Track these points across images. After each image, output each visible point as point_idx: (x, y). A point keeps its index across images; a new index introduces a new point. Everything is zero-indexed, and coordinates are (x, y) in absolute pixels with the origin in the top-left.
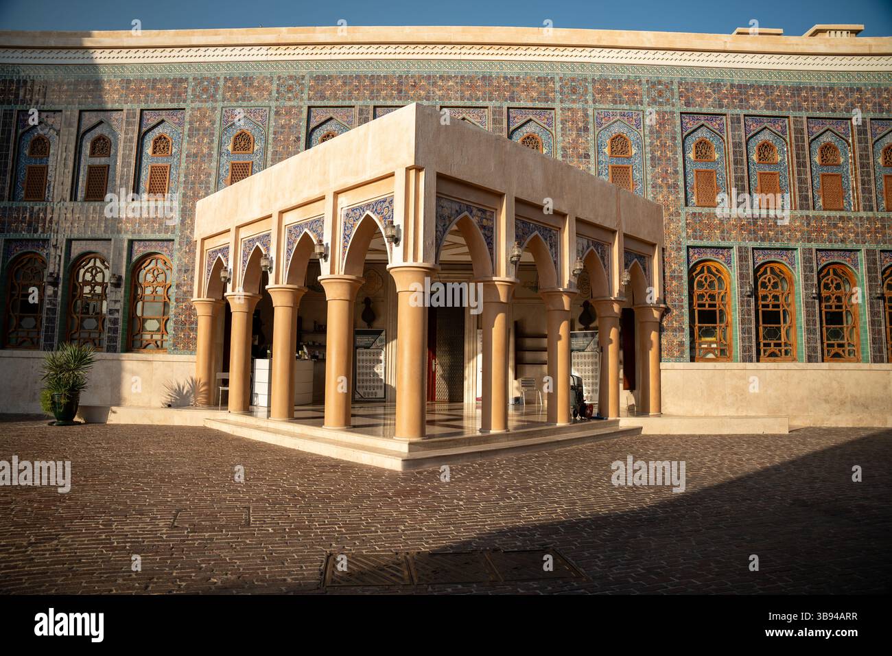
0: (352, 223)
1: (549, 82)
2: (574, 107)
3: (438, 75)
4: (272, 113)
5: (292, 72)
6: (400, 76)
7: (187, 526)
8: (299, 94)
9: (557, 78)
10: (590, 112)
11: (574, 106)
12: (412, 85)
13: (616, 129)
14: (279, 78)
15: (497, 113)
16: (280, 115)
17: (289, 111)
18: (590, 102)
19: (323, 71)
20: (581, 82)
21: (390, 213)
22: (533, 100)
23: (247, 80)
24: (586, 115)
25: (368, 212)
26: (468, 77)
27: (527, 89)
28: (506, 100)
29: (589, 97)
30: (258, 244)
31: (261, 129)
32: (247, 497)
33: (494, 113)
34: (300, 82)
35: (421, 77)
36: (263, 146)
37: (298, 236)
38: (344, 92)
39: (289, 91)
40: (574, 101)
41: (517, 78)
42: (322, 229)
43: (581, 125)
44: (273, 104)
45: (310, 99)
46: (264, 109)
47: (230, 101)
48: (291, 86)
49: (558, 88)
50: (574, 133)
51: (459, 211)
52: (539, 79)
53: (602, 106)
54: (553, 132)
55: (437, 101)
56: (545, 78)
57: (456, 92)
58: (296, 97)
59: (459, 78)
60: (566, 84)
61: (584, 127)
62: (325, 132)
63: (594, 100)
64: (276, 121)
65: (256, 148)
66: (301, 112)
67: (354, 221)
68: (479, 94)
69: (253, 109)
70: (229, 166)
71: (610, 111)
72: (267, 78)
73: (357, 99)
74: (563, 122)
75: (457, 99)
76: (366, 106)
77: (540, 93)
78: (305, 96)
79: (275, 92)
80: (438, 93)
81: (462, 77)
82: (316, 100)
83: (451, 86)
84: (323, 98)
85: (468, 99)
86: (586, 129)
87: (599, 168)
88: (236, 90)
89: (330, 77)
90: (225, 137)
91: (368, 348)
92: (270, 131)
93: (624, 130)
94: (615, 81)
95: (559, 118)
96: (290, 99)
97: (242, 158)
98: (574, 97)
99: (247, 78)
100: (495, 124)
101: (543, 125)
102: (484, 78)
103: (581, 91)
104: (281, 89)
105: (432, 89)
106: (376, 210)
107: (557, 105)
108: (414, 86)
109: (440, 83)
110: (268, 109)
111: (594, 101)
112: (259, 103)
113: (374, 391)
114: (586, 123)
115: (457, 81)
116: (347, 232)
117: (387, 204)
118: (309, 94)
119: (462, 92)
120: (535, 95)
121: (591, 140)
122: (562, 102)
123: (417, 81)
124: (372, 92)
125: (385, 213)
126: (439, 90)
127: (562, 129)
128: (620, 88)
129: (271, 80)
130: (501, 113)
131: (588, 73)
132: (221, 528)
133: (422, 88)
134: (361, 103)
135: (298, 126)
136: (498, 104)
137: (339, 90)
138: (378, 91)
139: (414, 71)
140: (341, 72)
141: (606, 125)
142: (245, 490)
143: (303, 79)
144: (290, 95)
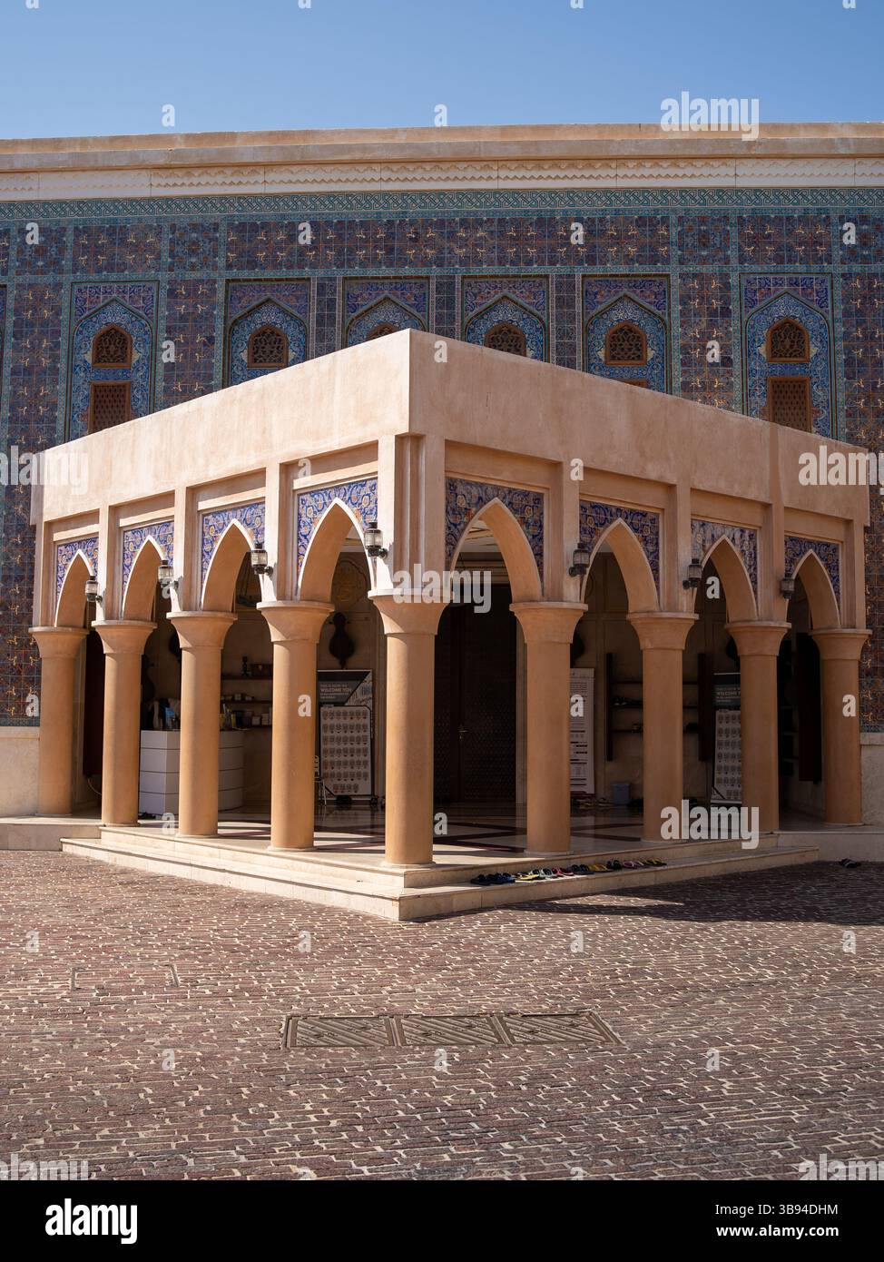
0: (311, 516)
1: (659, 227)
2: (704, 271)
3: (457, 219)
4: (163, 293)
5: (197, 217)
6: (390, 223)
7: (93, 988)
8: (210, 258)
9: (673, 219)
10: (733, 280)
11: (704, 269)
12: (411, 238)
13: (782, 310)
14: (173, 228)
15: (565, 287)
16: (176, 296)
17: (192, 288)
18: (734, 262)
19: (251, 213)
20: (717, 223)
21: (372, 505)
22: (629, 260)
23: (116, 232)
24: (727, 286)
25: (337, 501)
26: (513, 221)
27: (618, 240)
28: (580, 263)
29: (732, 253)
30: (150, 538)
31: (144, 322)
32: (166, 953)
33: (559, 288)
34: (211, 235)
35: (427, 224)
36: (149, 353)
37: (221, 530)
38: (290, 254)
39: (193, 252)
40: (704, 261)
41: (601, 220)
42: (262, 523)
43: (716, 304)
44: (164, 276)
45: (229, 267)
46: (148, 285)
47: (87, 272)
48: (194, 243)
49: (674, 236)
50: (704, 319)
51: (484, 497)
52: (641, 222)
53: (755, 268)
54: (666, 318)
55: (457, 267)
56: (651, 220)
57: (490, 250)
58: (204, 264)
59: (496, 223)
60: (691, 228)
61: (722, 308)
62: (259, 326)
63: (740, 256)
64: (169, 308)
65: (136, 356)
66: (214, 291)
67: (315, 513)
68: (532, 251)
69: (129, 285)
70: (86, 390)
71: (771, 277)
72: (150, 227)
73: (313, 266)
74: (684, 300)
75: (491, 263)
76: (330, 279)
77: (641, 248)
78: (221, 262)
79: (167, 254)
80: (457, 251)
81: (501, 221)
82: (241, 268)
83: (481, 238)
84: (253, 264)
85: (512, 263)
86: (726, 312)
87: (750, 383)
88: (98, 250)
89: (265, 225)
90: (81, 336)
91: (342, 704)
92: (160, 327)
93: (796, 312)
94: (781, 219)
95: (675, 293)
96: (193, 267)
97: (111, 375)
98: (704, 253)
99: (114, 230)
100: (561, 307)
101: (647, 305)
102: (540, 222)
103: (718, 240)
104: (178, 249)
105: (447, 245)
106: (350, 498)
107: (673, 270)
108: (415, 240)
109: (462, 234)
110: (154, 286)
111: (742, 260)
112: (139, 275)
113: (353, 783)
114: (726, 301)
115: (492, 229)
116: (304, 531)
117: (366, 490)
118: (228, 257)
119: (502, 250)
120: (632, 250)
121: (735, 331)
122: (681, 263)
123: (420, 231)
124: (340, 253)
125: (364, 505)
126: (461, 247)
127: (682, 313)
128: (790, 232)
129: (159, 232)
130: (572, 287)
131: (731, 206)
132: (140, 990)
133: (429, 243)
134: (320, 273)
135: (209, 316)
136: (565, 270)
137: (281, 250)
138: (352, 251)
139: (413, 211)
140: (283, 217)
141: (763, 303)
142: (159, 944)
143: (216, 230)
144: (194, 260)
